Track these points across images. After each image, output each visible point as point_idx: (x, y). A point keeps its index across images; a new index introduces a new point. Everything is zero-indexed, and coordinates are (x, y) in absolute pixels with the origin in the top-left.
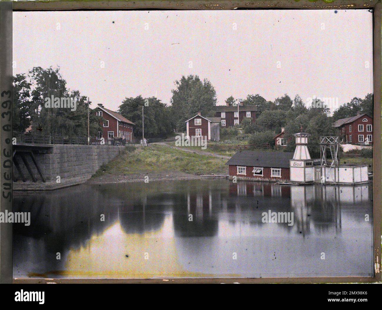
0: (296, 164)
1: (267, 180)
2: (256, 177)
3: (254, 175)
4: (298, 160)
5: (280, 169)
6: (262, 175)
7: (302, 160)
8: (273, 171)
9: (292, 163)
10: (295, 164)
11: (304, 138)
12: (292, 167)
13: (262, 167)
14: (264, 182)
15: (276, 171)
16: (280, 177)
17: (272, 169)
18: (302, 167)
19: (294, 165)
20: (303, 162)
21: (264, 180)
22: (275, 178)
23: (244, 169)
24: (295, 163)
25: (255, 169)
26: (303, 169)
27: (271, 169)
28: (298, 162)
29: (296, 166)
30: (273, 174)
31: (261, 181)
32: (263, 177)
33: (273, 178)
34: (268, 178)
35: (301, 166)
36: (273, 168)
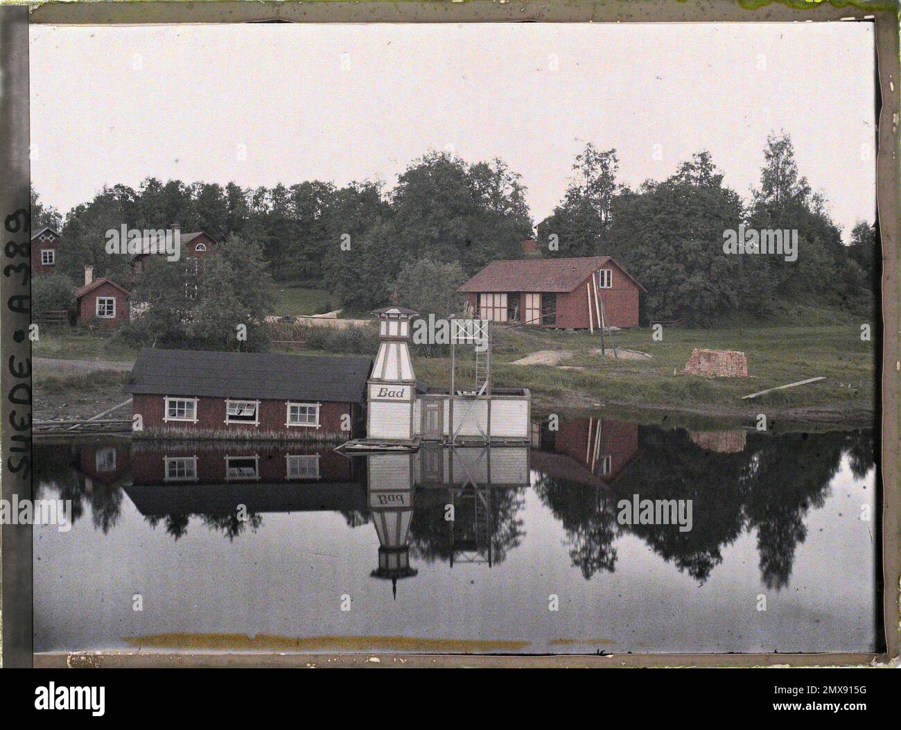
0: (388, 393)
1: (273, 434)
2: (234, 426)
3: (227, 421)
4: (391, 383)
5: (317, 406)
6: (256, 423)
7: (405, 383)
8: (294, 409)
9: (374, 391)
10: (383, 394)
11: (397, 323)
12: (375, 400)
13: (255, 400)
14: (260, 441)
15: (303, 410)
16: (318, 426)
17: (289, 405)
18: (406, 402)
19: (380, 396)
20: (409, 387)
21: (264, 435)
22: (301, 429)
23: (190, 405)
24: (384, 390)
25: (233, 406)
26: (409, 405)
27: (286, 407)
28: (391, 388)
29: (387, 398)
30: (294, 418)
31: (251, 440)
32: (257, 428)
33: (293, 429)
34: (276, 429)
35: (402, 399)
36: (292, 401)
